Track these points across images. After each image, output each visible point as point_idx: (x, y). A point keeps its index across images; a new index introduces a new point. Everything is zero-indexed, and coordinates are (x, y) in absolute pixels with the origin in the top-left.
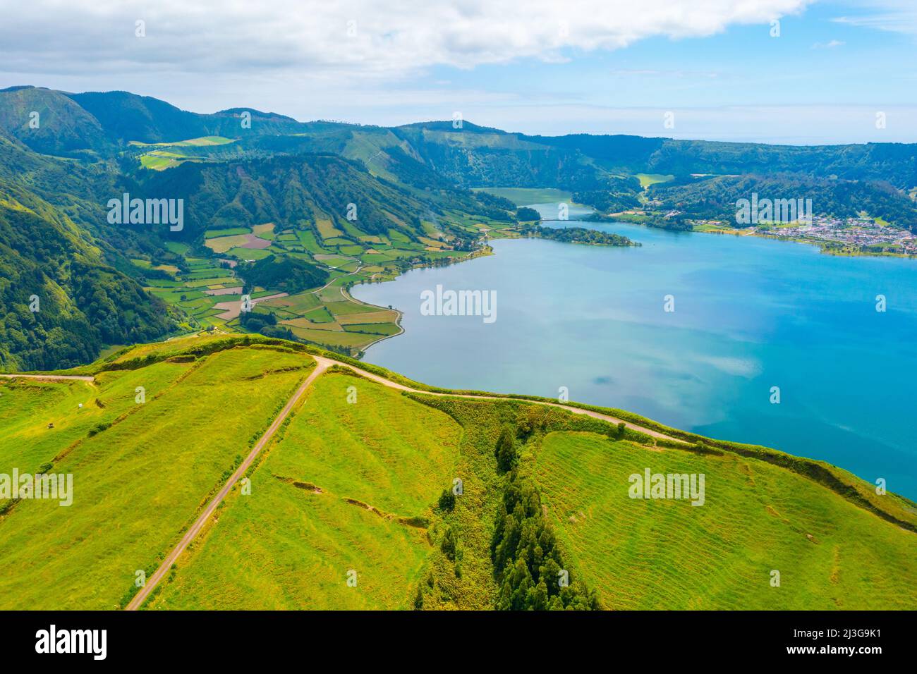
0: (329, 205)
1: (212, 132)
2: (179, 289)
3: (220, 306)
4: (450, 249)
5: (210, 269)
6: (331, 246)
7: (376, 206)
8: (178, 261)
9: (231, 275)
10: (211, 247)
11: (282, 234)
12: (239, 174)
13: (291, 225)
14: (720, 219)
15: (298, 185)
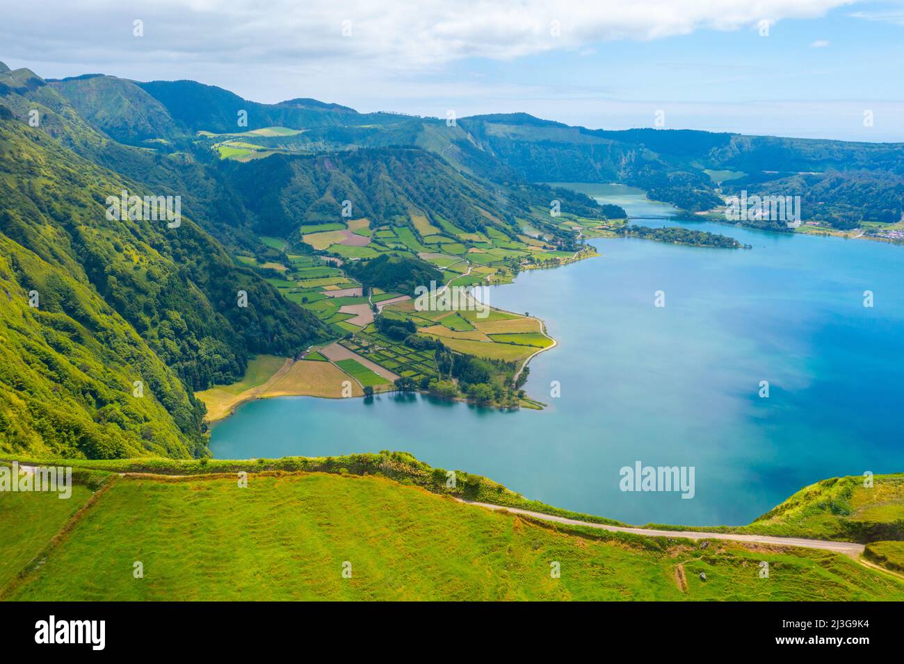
0: (421, 200)
1: (276, 123)
2: (294, 290)
3: (344, 309)
4: (553, 249)
5: (316, 268)
6: (432, 244)
7: (468, 202)
8: (281, 258)
9: (340, 274)
10: (310, 244)
11: (379, 230)
12: (327, 167)
13: (387, 221)
14: (817, 220)
15: (388, 179)
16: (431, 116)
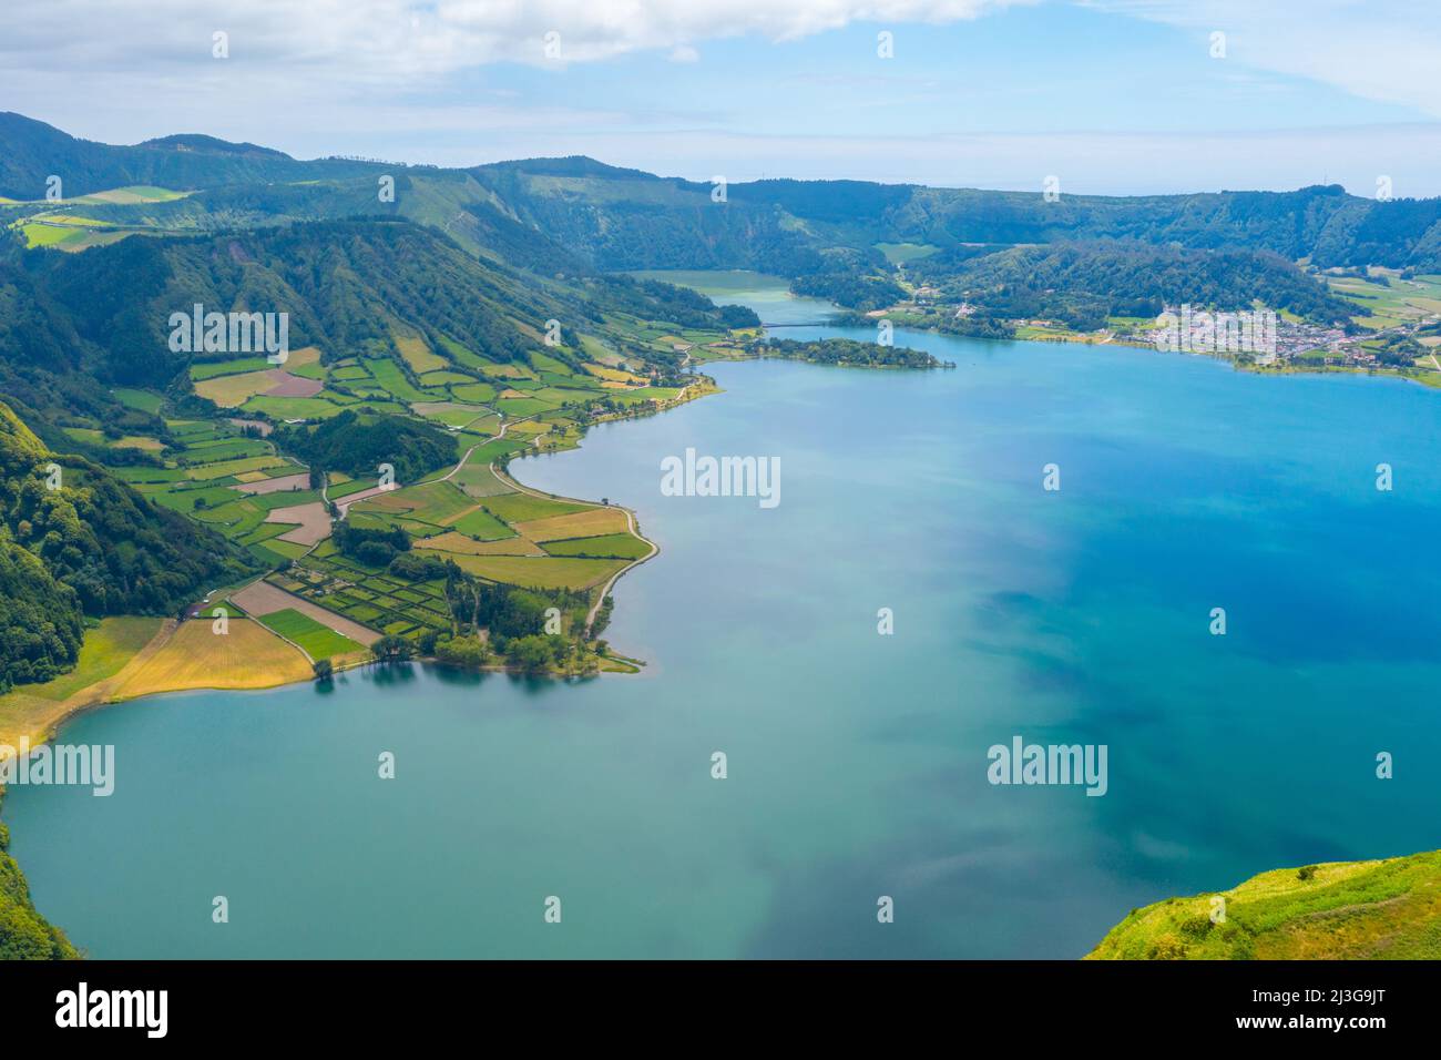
0: (411, 311)
1: (138, 179)
2: (180, 485)
3: (277, 515)
4: (643, 384)
5: (222, 441)
6: (434, 387)
7: (496, 311)
8: (153, 428)
9: (269, 451)
10: (208, 397)
11: (338, 367)
12: (236, 257)
13: (351, 351)
14: (1047, 318)
15: (351, 275)
16: (424, 163)
